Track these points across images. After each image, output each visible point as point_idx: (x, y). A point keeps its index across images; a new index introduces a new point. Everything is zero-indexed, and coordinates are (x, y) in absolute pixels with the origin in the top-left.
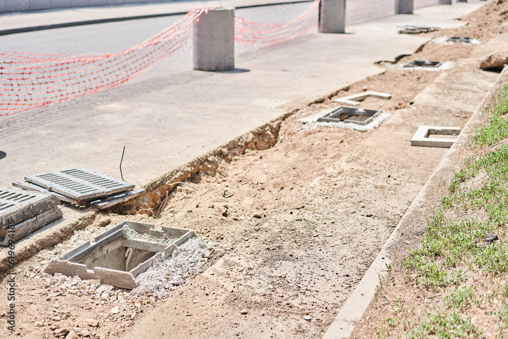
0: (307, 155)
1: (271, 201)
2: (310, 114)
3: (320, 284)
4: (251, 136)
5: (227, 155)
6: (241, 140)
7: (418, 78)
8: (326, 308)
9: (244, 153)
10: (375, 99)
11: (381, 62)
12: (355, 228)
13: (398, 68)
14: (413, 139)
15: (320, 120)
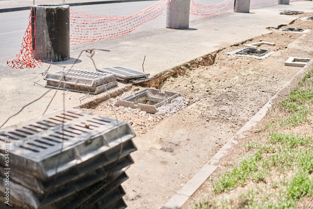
0: (231, 68)
1: (214, 85)
2: (231, 51)
3: (240, 113)
4: (201, 59)
5: (190, 67)
6: (197, 60)
7: (290, 37)
8: (244, 121)
9: (198, 67)
10: (267, 45)
11: (270, 28)
12: (256, 96)
13: (279, 31)
14: (286, 62)
15: (237, 53)
